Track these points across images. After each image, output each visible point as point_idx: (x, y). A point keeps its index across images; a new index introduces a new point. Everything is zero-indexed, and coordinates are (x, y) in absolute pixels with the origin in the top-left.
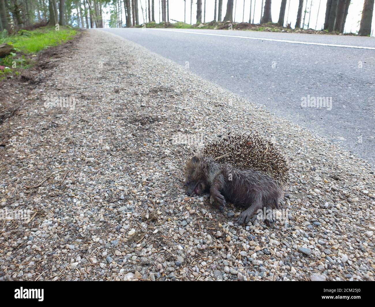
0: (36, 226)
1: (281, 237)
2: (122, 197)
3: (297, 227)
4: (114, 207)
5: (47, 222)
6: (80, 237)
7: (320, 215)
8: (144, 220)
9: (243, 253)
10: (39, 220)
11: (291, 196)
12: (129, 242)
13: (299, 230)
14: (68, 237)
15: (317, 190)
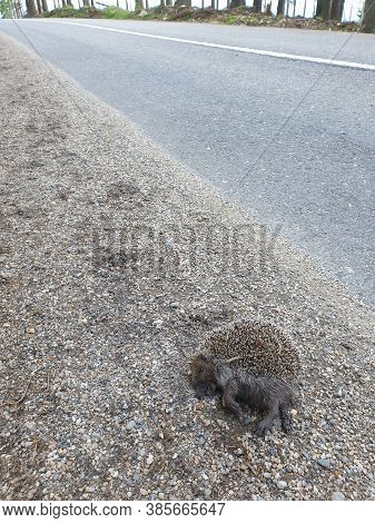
0: (42, 464)
1: (299, 446)
2: (125, 406)
3: (314, 430)
4: (121, 423)
5: (52, 456)
6: (96, 473)
7: (334, 407)
8: (158, 439)
9: (267, 475)
10: (43, 455)
11: (304, 382)
12: (151, 475)
13: (316, 434)
14: (83, 475)
15: (329, 369)
